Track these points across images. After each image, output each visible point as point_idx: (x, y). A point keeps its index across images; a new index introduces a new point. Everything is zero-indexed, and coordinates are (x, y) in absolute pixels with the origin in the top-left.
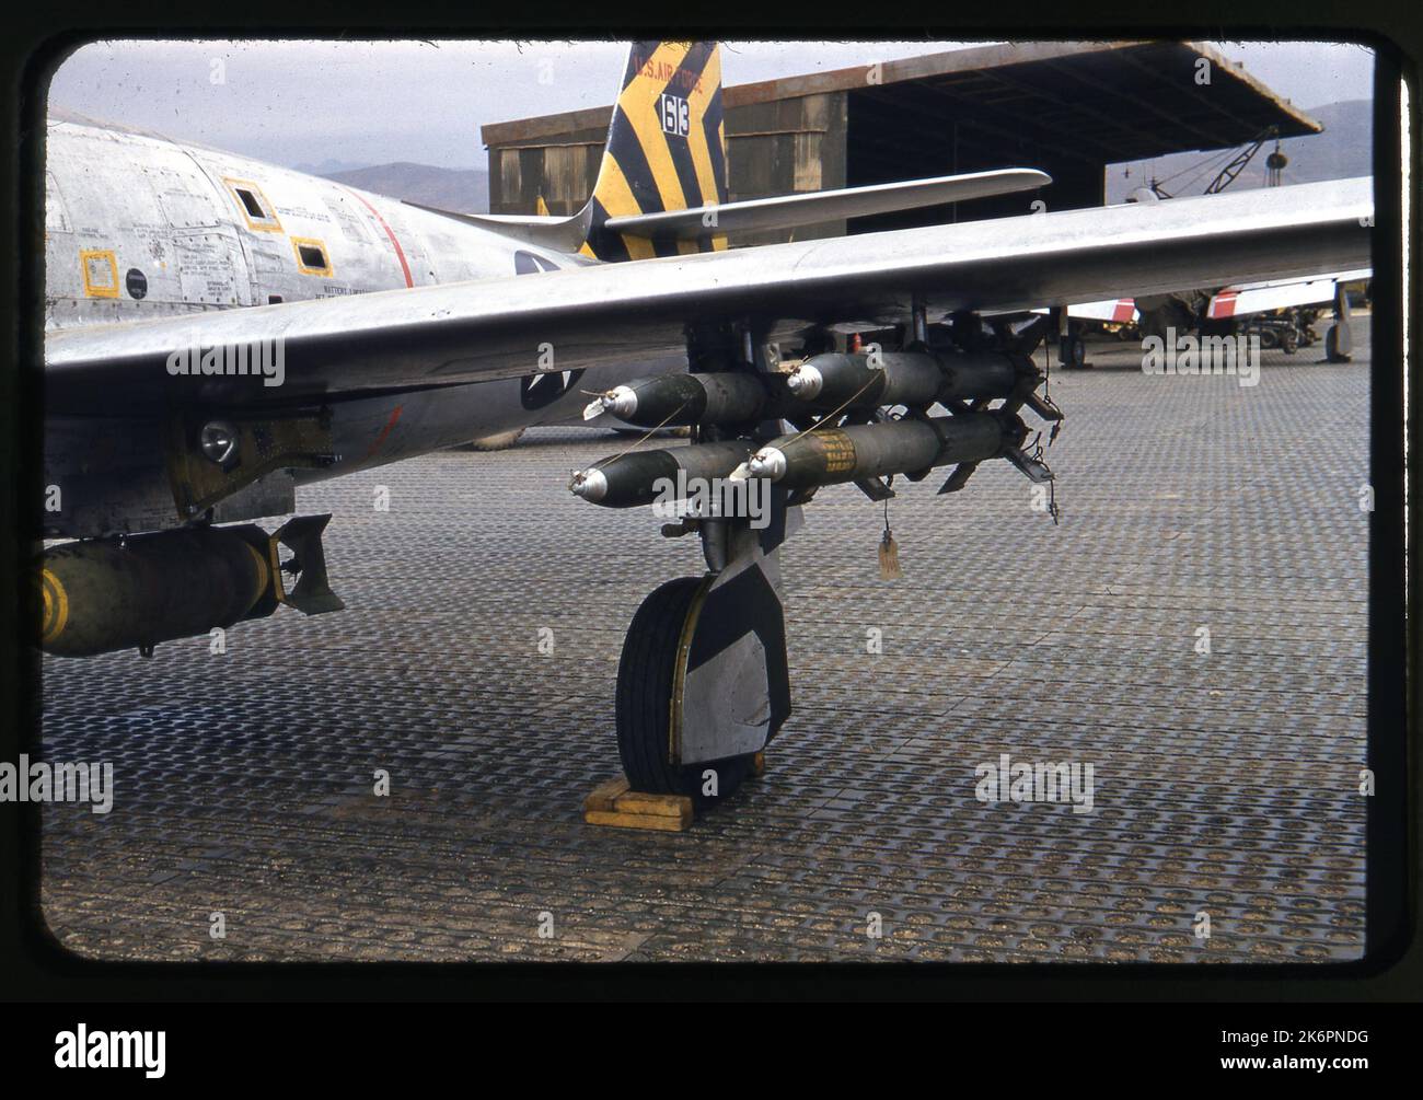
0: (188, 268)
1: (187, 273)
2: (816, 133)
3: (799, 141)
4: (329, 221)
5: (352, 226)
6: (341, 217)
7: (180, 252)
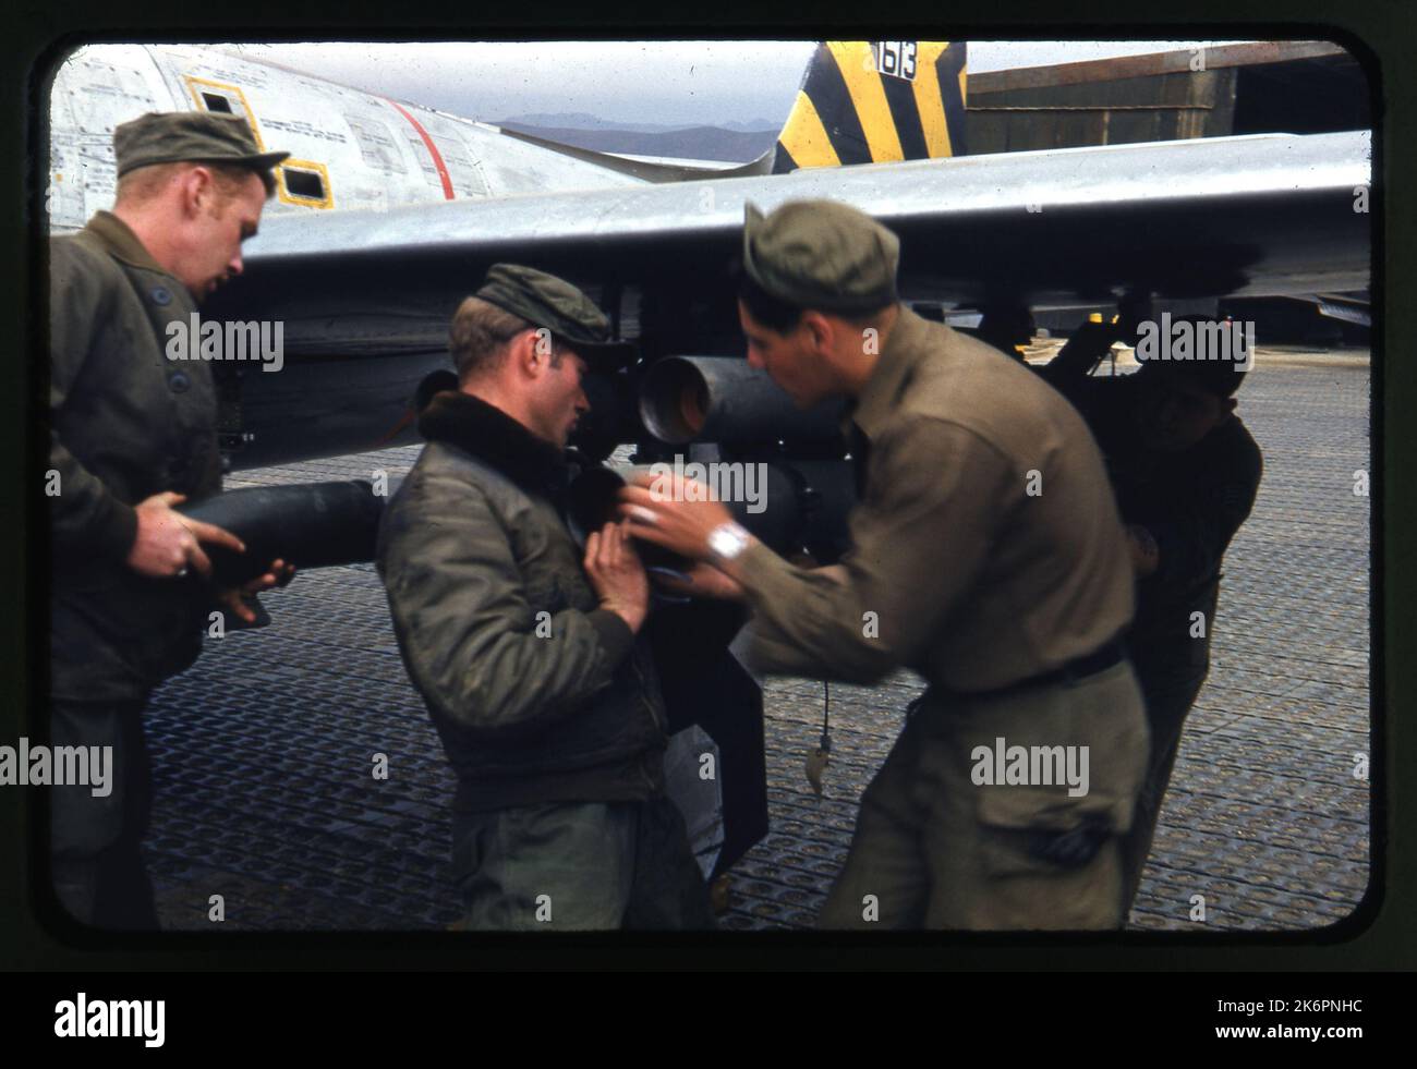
0: (98, 184)
1: (95, 191)
2: (1200, 109)
3: (1183, 116)
4: (343, 141)
5: (379, 151)
6: (365, 138)
7: (91, 164)
